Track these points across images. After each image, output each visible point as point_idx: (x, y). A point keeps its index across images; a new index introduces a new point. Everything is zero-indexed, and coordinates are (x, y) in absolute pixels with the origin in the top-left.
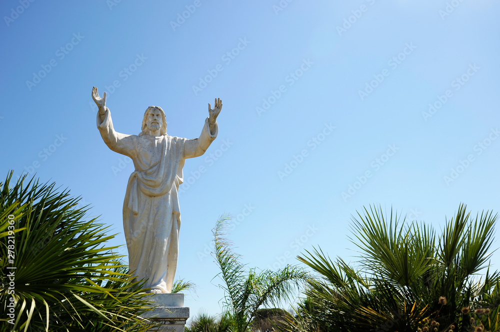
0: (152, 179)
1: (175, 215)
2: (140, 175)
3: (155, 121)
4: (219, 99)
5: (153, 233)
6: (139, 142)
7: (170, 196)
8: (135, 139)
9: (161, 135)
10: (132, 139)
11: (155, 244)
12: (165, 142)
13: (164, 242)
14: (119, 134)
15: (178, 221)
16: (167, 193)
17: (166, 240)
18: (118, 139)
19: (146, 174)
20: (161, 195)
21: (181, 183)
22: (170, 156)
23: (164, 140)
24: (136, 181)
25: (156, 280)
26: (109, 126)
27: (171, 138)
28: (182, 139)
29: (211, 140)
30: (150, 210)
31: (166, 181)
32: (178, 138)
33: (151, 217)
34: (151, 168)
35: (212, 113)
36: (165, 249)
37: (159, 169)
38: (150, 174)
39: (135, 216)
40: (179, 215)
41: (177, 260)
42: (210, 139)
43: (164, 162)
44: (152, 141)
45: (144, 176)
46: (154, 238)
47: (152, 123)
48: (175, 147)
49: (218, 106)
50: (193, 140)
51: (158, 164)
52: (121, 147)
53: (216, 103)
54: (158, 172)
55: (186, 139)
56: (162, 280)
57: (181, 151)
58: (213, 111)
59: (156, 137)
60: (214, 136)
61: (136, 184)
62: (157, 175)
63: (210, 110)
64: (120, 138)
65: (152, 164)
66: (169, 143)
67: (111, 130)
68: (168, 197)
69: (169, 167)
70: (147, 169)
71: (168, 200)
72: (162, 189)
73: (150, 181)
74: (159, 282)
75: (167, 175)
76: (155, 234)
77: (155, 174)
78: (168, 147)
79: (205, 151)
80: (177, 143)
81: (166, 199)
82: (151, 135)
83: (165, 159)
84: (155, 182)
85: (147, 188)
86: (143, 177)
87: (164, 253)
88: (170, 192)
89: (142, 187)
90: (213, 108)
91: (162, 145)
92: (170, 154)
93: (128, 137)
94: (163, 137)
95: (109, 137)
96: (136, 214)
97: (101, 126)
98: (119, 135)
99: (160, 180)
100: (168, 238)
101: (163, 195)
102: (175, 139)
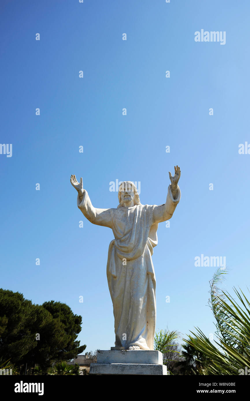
0: (125, 246)
1: (149, 275)
2: (116, 243)
3: (127, 194)
4: (177, 166)
5: (130, 293)
6: (115, 214)
7: (143, 259)
8: (112, 212)
9: (135, 205)
10: (110, 212)
11: (132, 303)
12: (137, 211)
13: (139, 301)
14: (98, 209)
15: (153, 281)
16: (140, 256)
17: (141, 300)
18: (97, 214)
19: (121, 241)
20: (134, 258)
21: (154, 245)
22: (140, 223)
23: (136, 210)
24: (113, 249)
25: (135, 337)
26: (87, 205)
27: (143, 206)
28: (151, 206)
29: (175, 204)
30: (127, 273)
31: (138, 246)
32: (148, 206)
33: (128, 279)
34: (125, 235)
35: (173, 180)
36: (141, 307)
37: (131, 236)
38: (124, 241)
39: (115, 279)
40: (153, 275)
41: (154, 317)
42: (173, 203)
43: (135, 229)
44: (126, 212)
45: (119, 243)
46: (131, 298)
47: (124, 196)
48: (145, 215)
49: (178, 172)
50: (160, 206)
51: (130, 232)
52: (100, 220)
53: (175, 170)
54: (130, 239)
55: (155, 206)
56: (141, 337)
57: (151, 217)
58: (174, 178)
59: (129, 208)
60: (177, 200)
61: (114, 251)
62: (129, 241)
63: (171, 178)
64: (98, 213)
65: (125, 232)
66: (139, 212)
67: (89, 208)
68: (141, 260)
69: (140, 233)
70: (122, 236)
71: (141, 263)
72: (134, 254)
73: (124, 247)
74: (138, 338)
75: (138, 241)
76: (132, 294)
77: (128, 241)
78: (139, 215)
79: (171, 215)
80: (148, 210)
81: (140, 262)
82: (126, 206)
83: (136, 226)
84: (128, 248)
85: (122, 254)
86: (118, 245)
87: (140, 311)
88: (143, 255)
89: (118, 253)
90: (173, 175)
91: (134, 214)
92: (141, 221)
93: (106, 211)
94: (136, 206)
95: (88, 213)
96: (115, 277)
97: (80, 206)
98: (96, 211)
99: (132, 246)
100: (143, 297)
101: (136, 258)
102: (145, 207)
